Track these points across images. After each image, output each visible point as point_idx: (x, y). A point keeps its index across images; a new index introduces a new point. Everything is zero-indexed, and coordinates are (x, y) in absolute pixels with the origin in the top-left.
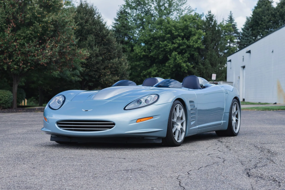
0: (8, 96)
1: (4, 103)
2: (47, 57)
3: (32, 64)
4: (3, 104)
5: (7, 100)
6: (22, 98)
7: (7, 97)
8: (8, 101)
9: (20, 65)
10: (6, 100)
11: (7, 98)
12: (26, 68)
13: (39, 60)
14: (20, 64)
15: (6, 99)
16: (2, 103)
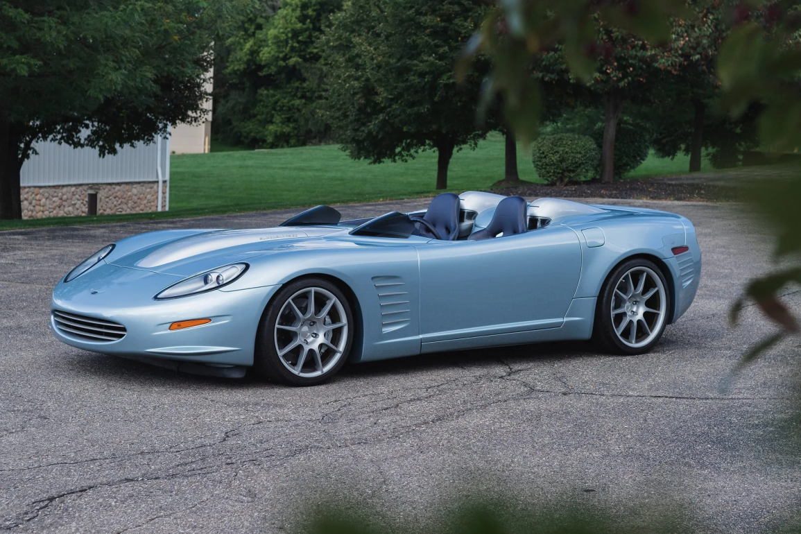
0: (583, 152)
1: (572, 169)
2: (676, 51)
3: (641, 68)
4: (569, 171)
5: (581, 162)
6: (636, 155)
7: (580, 153)
8: (583, 163)
9: (608, 71)
10: (576, 163)
11: (579, 156)
12: (622, 79)
13: (654, 58)
14: (607, 69)
15: (577, 160)
16: (567, 167)
